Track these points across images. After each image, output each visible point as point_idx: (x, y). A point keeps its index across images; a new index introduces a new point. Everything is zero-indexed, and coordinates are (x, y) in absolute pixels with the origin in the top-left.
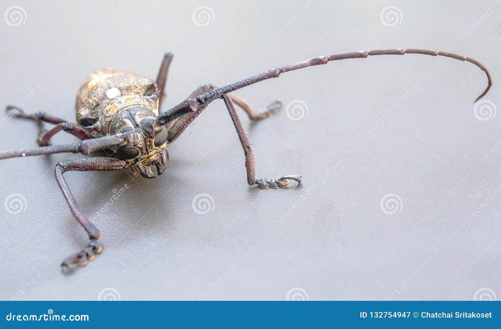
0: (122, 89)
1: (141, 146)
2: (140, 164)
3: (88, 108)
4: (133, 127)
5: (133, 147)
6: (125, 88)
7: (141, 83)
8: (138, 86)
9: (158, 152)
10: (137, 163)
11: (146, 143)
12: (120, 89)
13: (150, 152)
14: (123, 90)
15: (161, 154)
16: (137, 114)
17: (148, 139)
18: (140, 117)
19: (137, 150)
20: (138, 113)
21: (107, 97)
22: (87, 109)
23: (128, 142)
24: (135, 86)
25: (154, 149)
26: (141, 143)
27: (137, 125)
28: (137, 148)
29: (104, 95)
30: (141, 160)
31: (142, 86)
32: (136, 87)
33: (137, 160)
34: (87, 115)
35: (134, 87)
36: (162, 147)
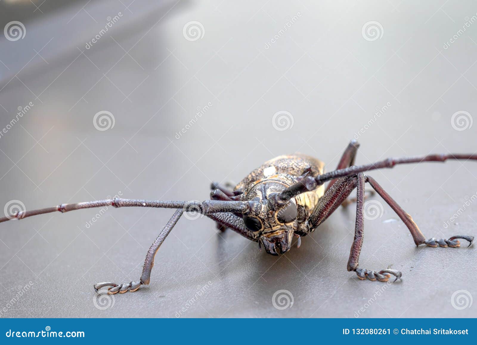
0: (279, 168)
1: (262, 217)
2: (264, 237)
3: (245, 182)
4: (261, 198)
5: (255, 216)
6: (281, 168)
7: (300, 166)
8: (295, 168)
9: (282, 229)
10: (262, 237)
11: (268, 215)
12: (277, 169)
13: (274, 226)
14: (279, 170)
15: (286, 232)
16: (270, 188)
17: (271, 211)
18: (272, 191)
19: (260, 221)
20: (272, 187)
21: (263, 175)
22: (243, 183)
23: (251, 210)
24: (292, 167)
25: (278, 225)
26: (263, 214)
27: (266, 198)
28: (258, 218)
29: (261, 172)
30: (265, 233)
31: (300, 168)
32: (294, 169)
33: (261, 234)
34: (241, 189)
35: (291, 169)
36: (288, 224)
